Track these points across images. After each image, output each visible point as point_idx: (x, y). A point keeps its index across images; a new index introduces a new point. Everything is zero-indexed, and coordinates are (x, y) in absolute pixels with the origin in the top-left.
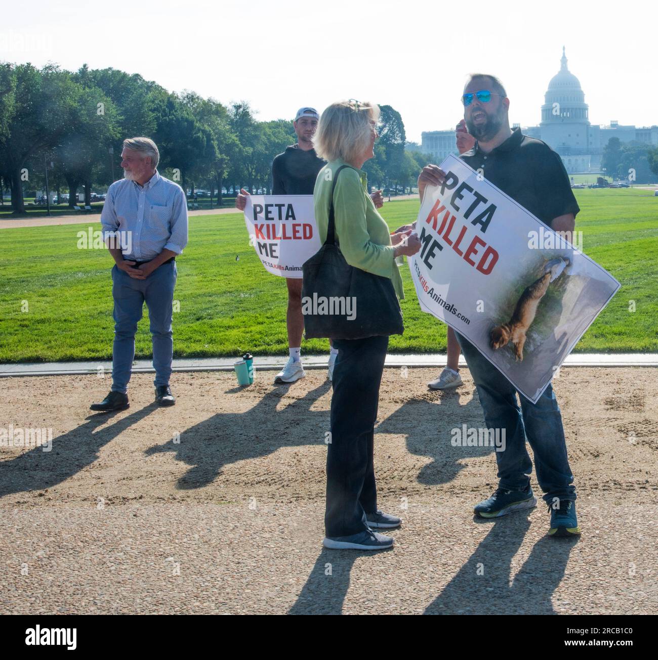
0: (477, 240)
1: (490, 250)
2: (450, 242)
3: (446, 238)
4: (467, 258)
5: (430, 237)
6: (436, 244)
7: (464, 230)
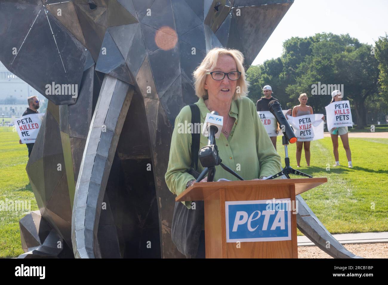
0: (32, 124)
1: (35, 124)
2: (28, 129)
3: (27, 129)
4: (33, 128)
5: (24, 132)
6: (26, 132)
7: (29, 125)
